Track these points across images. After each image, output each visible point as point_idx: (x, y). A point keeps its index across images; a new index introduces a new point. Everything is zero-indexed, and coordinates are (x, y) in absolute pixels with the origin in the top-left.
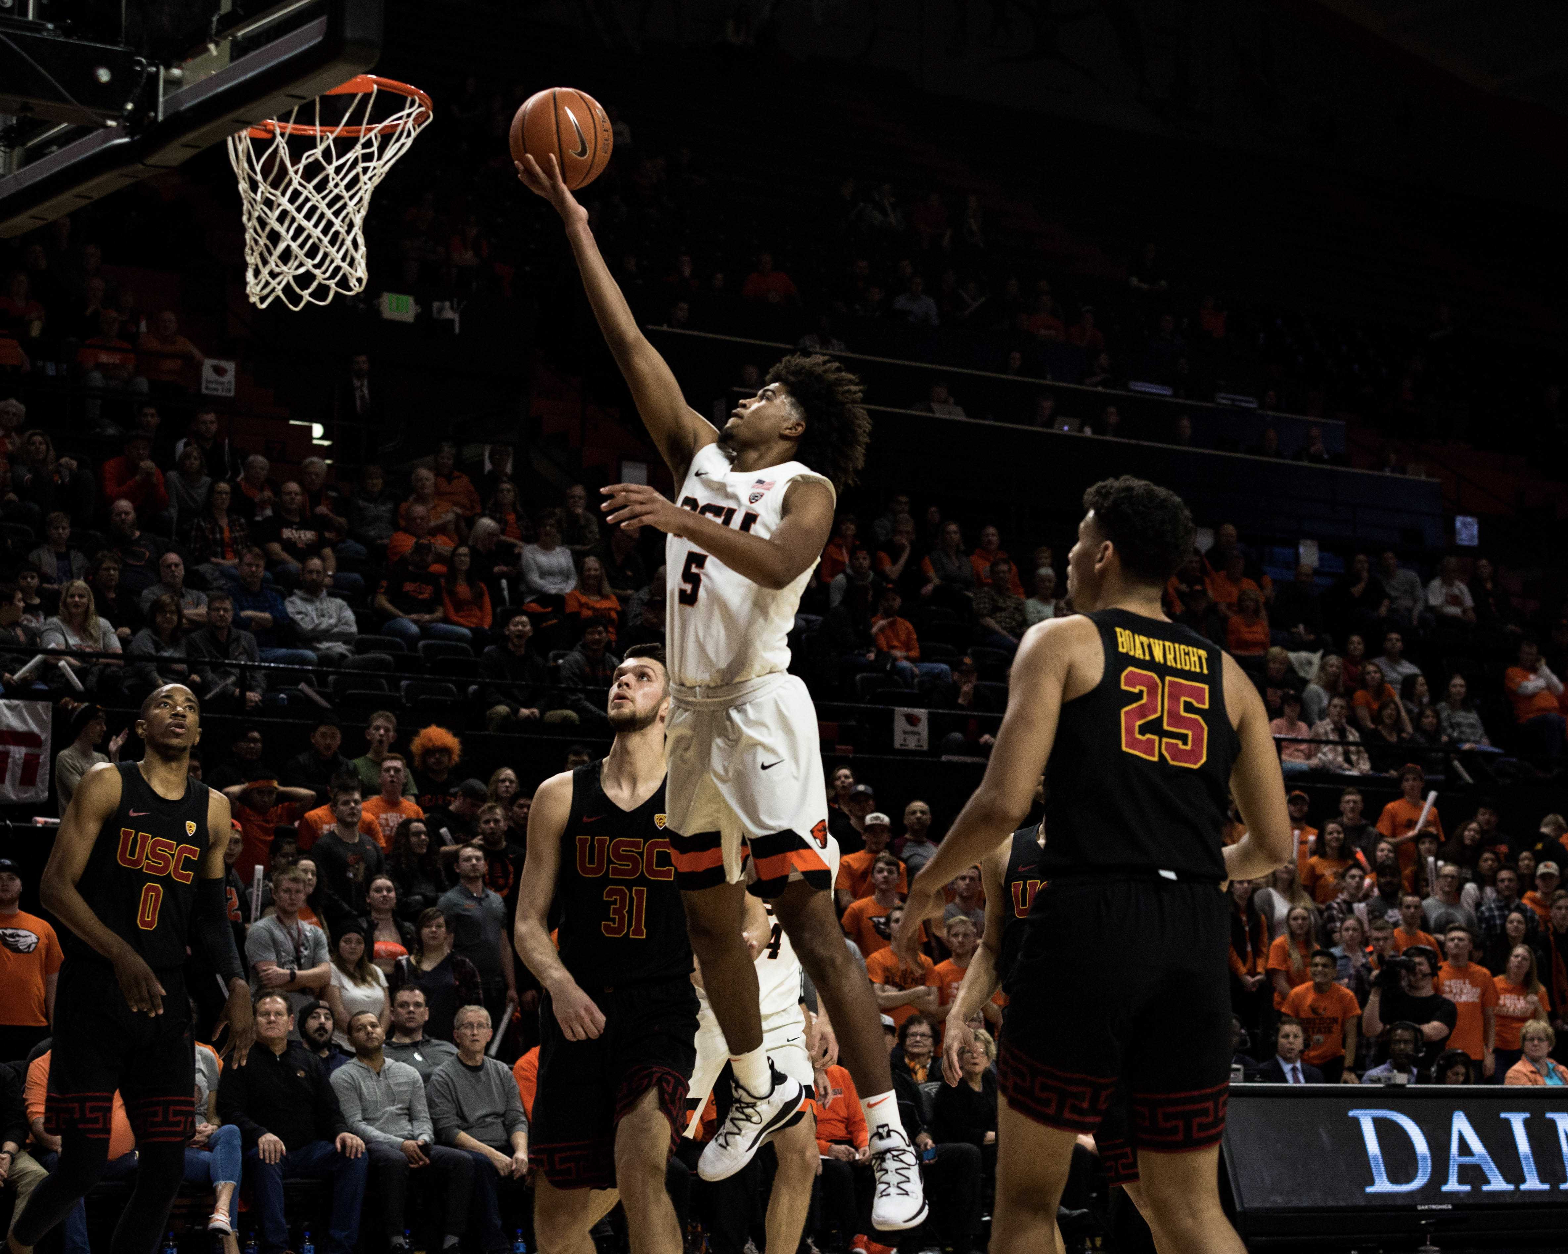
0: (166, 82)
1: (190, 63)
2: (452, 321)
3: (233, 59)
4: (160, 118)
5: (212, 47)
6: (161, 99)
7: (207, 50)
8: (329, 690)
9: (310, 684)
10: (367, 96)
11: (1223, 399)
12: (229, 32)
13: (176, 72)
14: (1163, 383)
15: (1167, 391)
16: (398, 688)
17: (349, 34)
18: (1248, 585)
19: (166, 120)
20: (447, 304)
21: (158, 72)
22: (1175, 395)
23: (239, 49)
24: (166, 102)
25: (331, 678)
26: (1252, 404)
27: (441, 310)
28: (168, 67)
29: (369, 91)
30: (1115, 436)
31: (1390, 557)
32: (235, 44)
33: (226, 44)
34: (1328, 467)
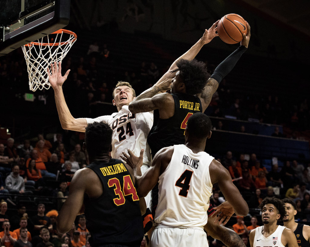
0: (5, 31)
1: (12, 26)
2: (43, 101)
3: (25, 24)
4: (4, 41)
5: (19, 21)
6: (4, 35)
7: (18, 21)
8: (15, 200)
9: (10, 199)
10: (60, 35)
11: (250, 120)
12: (24, 17)
13: (8, 28)
14: (234, 116)
15: (235, 118)
16: (33, 200)
17: (61, 16)
18: (261, 170)
19: (5, 41)
20: (43, 96)
21: (3, 28)
22: (237, 119)
23: (27, 22)
24: (5, 36)
25: (15, 197)
26: (258, 121)
27: (41, 98)
28: (6, 27)
29: (61, 33)
30: (222, 130)
31: (295, 161)
32: (25, 20)
33: (23, 20)
34: (278, 138)
